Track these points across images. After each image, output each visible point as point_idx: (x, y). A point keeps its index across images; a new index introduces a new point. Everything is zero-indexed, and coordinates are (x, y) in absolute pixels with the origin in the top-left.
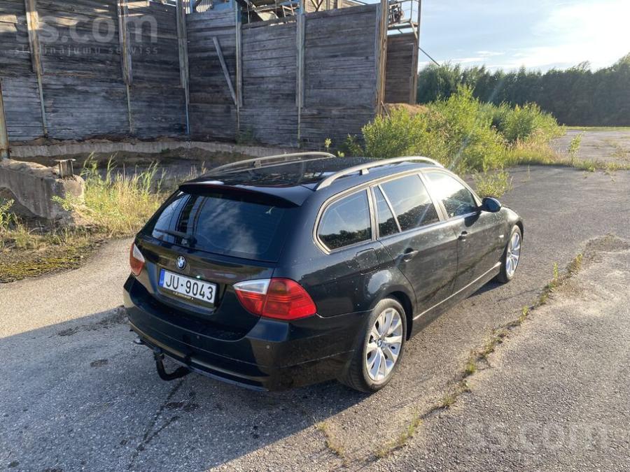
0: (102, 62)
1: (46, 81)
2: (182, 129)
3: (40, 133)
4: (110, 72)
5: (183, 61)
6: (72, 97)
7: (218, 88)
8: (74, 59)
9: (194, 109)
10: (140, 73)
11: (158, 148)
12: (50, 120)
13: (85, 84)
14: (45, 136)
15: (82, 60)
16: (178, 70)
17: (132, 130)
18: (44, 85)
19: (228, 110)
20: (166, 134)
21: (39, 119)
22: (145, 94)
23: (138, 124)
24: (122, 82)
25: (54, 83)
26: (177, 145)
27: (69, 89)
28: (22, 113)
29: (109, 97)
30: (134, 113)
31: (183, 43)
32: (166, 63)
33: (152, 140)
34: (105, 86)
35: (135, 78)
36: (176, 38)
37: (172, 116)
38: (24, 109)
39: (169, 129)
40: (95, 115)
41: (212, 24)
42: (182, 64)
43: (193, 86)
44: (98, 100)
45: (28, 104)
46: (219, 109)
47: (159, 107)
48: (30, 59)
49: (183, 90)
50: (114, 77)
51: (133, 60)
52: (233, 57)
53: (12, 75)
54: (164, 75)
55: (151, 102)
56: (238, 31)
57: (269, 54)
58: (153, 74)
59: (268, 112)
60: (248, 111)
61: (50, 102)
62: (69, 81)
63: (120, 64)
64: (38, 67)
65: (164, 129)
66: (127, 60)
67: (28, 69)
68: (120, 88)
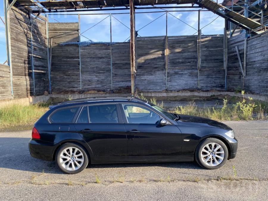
0: (189, 62)
1: (168, 71)
2: (222, 86)
3: (165, 89)
4: (192, 66)
5: (225, 58)
6: (177, 76)
7: (237, 68)
8: (179, 63)
9: (228, 78)
10: (205, 65)
11: (209, 94)
12: (168, 85)
13: (182, 71)
14: (166, 90)
15: (182, 63)
16: (223, 62)
17: (199, 87)
18: (168, 73)
19: (240, 78)
20: (215, 88)
21: (165, 84)
22: (206, 73)
23: (202, 85)
24: (196, 69)
25: (172, 72)
26: (219, 93)
27: (176, 73)
28: (160, 82)
29: (191, 75)
30: (200, 80)
31: (226, 51)
32: (217, 59)
33: (207, 91)
34: (190, 71)
35: (202, 67)
36: (222, 49)
37: (218, 81)
38: (161, 81)
39: (216, 87)
40: (184, 82)
41: (236, 41)
42: (225, 59)
43: (229, 68)
44: (186, 76)
45: (162, 79)
46: (237, 77)
47: (212, 78)
48: (165, 65)
49: (224, 71)
50: (193, 67)
51: (202, 60)
52: (243, 53)
53: (158, 70)
54: (215, 64)
55: (208, 76)
56: (245, 42)
57: (258, 50)
58: (211, 65)
59: (256, 78)
60: (248, 78)
61: (169, 78)
62: (176, 71)
63: (196, 62)
64: (166, 67)
65: (214, 87)
66: (200, 61)
67: (163, 68)
68: (196, 71)
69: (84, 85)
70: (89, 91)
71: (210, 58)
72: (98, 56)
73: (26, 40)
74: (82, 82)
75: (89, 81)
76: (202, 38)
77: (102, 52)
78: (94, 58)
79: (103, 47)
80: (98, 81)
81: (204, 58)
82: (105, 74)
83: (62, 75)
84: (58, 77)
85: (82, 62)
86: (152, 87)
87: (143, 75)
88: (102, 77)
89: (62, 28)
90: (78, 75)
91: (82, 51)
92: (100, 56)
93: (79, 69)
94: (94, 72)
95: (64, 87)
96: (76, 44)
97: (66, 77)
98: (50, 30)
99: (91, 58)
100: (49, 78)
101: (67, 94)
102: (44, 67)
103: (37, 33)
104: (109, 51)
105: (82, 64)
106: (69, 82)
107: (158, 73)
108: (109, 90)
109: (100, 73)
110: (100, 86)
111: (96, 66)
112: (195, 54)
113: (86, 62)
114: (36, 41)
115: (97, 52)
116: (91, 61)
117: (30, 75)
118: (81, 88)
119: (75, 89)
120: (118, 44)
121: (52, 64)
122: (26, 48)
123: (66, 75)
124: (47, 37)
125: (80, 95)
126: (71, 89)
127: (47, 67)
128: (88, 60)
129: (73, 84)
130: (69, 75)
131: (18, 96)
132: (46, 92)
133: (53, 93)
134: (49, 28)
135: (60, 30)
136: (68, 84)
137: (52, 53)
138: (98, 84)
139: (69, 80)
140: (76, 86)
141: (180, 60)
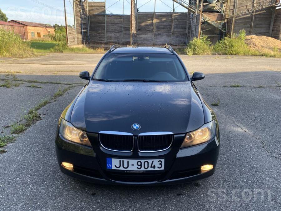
0: (167, 28)
2: (185, 43)
3: (153, 43)
4: (169, 30)
6: (160, 36)
10: (176, 30)
11: (177, 47)
12: (155, 41)
13: (162, 33)
14: (154, 44)
15: (163, 28)
16: (186, 28)
17: (172, 43)
18: (155, 34)
20: (180, 44)
21: (153, 40)
22: (176, 35)
23: (174, 42)
24: (171, 32)
25: (157, 33)
27: (159, 34)
28: (150, 39)
29: (168, 36)
30: (173, 39)
31: (188, 22)
32: (183, 27)
33: (176, 45)
34: (167, 33)
35: (174, 31)
36: (186, 21)
37: (183, 40)
38: (151, 39)
39: (181, 43)
40: (164, 40)
42: (187, 27)
44: (165, 36)
45: (151, 38)
47: (179, 38)
48: (153, 29)
49: (186, 34)
50: (169, 31)
51: (174, 27)
53: (149, 32)
54: (182, 30)
55: (177, 37)
58: (179, 30)
61: (155, 37)
62: (160, 33)
63: (171, 28)
64: (154, 30)
65: (180, 43)
66: (173, 27)
67: (152, 31)
68: (170, 34)
69: (108, 39)
70: (110, 43)
71: (179, 26)
72: (115, 22)
73: (80, 15)
74: (106, 38)
75: (111, 37)
76: (175, 14)
77: (118, 20)
78: (113, 24)
79: (119, 17)
80: (115, 37)
81: (175, 26)
82: (120, 33)
83: (96, 33)
84: (93, 34)
85: (107, 26)
86: (145, 42)
87: (141, 34)
88: (118, 35)
89: (96, 5)
90: (104, 34)
91: (106, 19)
92: (117, 22)
93: (105, 30)
94: (113, 32)
95: (97, 40)
96: (103, 15)
97: (97, 34)
98: (89, 6)
99: (111, 23)
100: (89, 34)
101: (98, 44)
102: (86, 28)
103: (84, 10)
104: (122, 20)
105: (107, 27)
106: (100, 38)
107: (149, 34)
108: (121, 43)
109: (116, 33)
110: (116, 40)
111: (114, 28)
112: (170, 23)
113: (109, 26)
114: (84, 14)
115: (115, 20)
116: (111, 26)
117: (81, 33)
118: (106, 41)
119: (103, 42)
120: (127, 16)
121: (90, 27)
122: (80, 19)
123: (98, 33)
124: (87, 10)
125: (106, 45)
126: (100, 41)
127: (88, 28)
128: (110, 25)
129: (101, 38)
130: (99, 33)
131: (78, 44)
132: (87, 43)
133: (91, 43)
134: (88, 5)
135: (95, 6)
136: (99, 39)
137: (90, 20)
138: (115, 39)
139: (99, 36)
140: (103, 39)
141: (162, 27)
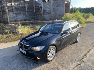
3: (14, 20)
5: (34, 9)
12: (16, 18)
13: (20, 13)
17: (27, 19)
28: (12, 17)
30: (27, 16)
33: (30, 20)
39: (33, 19)
43: (36, 12)
44: (22, 15)
47: (31, 15)
48: (13, 9)
61: (16, 15)
63: (25, 9)
68: (25, 13)
81: (28, 8)
141: (19, 8)
